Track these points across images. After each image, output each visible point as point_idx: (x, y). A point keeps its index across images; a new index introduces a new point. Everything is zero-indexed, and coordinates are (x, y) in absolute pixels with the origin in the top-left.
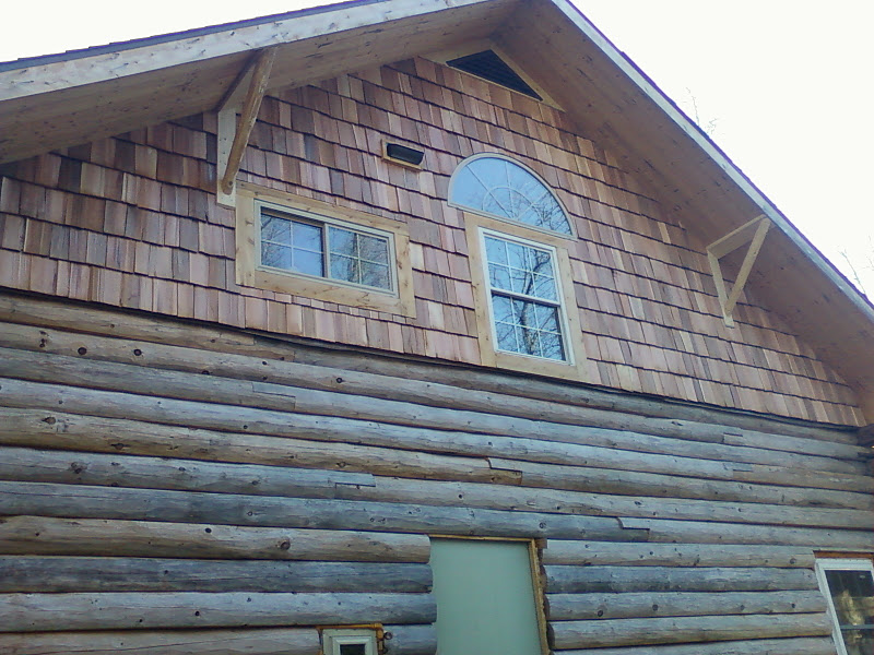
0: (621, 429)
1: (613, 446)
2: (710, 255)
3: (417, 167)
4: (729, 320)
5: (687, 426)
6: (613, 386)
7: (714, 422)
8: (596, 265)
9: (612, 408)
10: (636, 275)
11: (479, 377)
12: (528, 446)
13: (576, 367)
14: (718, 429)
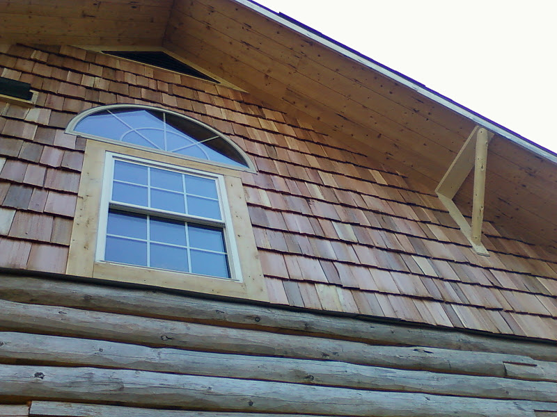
0: (324, 357)
1: (309, 380)
2: (441, 197)
3: (29, 102)
4: (480, 249)
5: (439, 355)
6: (308, 306)
7: (485, 350)
8: (283, 193)
9: (306, 331)
10: (342, 205)
11: (47, 286)
12: (125, 379)
13: (244, 285)
14: (495, 359)
